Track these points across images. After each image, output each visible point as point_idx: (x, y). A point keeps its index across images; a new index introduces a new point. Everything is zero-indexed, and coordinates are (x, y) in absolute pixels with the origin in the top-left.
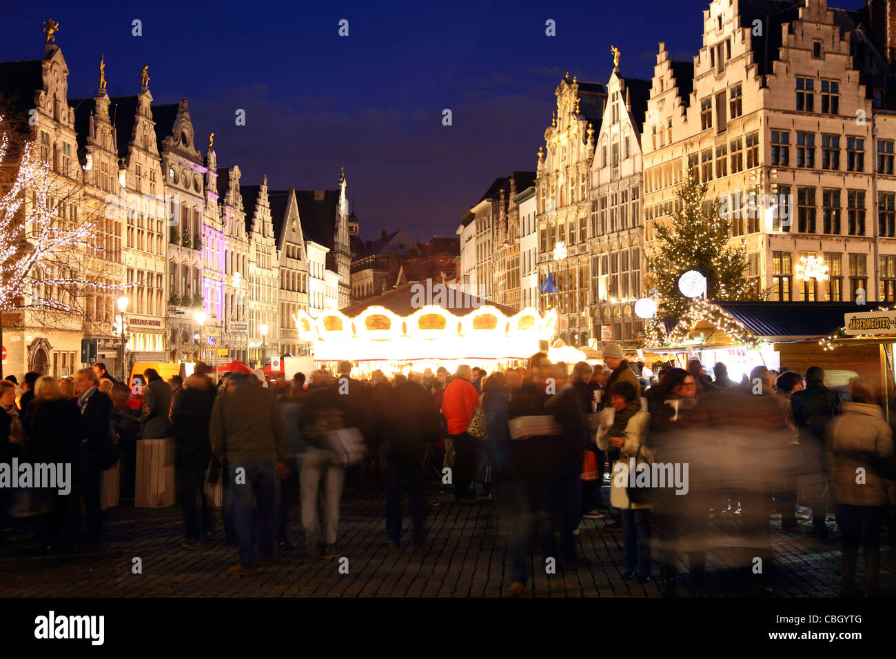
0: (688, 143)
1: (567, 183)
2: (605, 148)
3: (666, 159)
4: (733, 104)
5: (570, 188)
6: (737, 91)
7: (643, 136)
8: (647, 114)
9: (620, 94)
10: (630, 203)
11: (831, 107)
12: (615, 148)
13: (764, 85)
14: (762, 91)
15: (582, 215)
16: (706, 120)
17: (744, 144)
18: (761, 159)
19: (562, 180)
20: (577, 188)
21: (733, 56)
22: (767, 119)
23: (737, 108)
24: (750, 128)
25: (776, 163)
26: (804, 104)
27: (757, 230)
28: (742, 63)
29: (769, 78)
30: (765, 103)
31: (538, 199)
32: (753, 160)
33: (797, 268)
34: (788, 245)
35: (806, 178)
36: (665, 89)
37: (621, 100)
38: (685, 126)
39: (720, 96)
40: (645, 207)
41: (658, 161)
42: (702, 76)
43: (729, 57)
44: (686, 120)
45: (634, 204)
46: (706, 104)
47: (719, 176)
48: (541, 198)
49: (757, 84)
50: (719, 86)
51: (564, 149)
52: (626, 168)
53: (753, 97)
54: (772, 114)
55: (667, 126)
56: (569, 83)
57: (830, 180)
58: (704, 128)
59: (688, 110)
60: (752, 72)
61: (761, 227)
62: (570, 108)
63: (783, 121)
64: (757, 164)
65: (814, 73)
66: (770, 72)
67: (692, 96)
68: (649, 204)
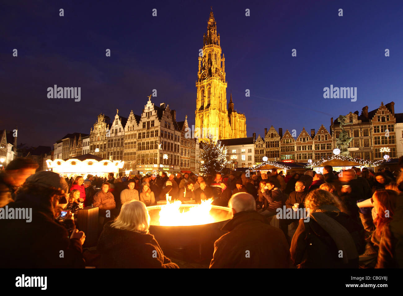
0: (138, 130)
1: (100, 136)
2: (113, 130)
3: (131, 133)
4: (151, 124)
5: (101, 137)
6: (153, 122)
7: (125, 128)
8: (127, 124)
9: (119, 119)
10: (120, 141)
11: (169, 128)
12: (116, 130)
13: (160, 121)
14: (160, 122)
15: (105, 143)
16: (144, 126)
17: (154, 132)
18: (159, 135)
19: (98, 135)
20: (103, 137)
21: (152, 115)
22: (160, 128)
23: (153, 125)
24: (156, 129)
25: (161, 136)
26: (166, 126)
27: (157, 148)
28: (155, 117)
29: (161, 120)
30: (160, 125)
31: (90, 139)
32: (157, 135)
33: (164, 156)
34: (162, 152)
35: (165, 140)
36: (132, 119)
37: (119, 120)
38: (138, 127)
39: (148, 122)
40: (125, 142)
41: (129, 133)
42: (143, 118)
43: (151, 115)
44: (138, 126)
45: (121, 142)
46: (144, 123)
47: (147, 137)
48: (91, 139)
49: (159, 121)
50: (148, 120)
51: (100, 129)
52: (119, 134)
53: (157, 123)
54: (161, 127)
55: (132, 126)
56: (102, 115)
57: (169, 141)
58: (143, 128)
59: (139, 124)
60: (157, 119)
61: (158, 148)
62: (102, 120)
63: (163, 128)
64: (158, 136)
65: (167, 121)
66: (161, 119)
67: (140, 121)
68: (126, 142)
